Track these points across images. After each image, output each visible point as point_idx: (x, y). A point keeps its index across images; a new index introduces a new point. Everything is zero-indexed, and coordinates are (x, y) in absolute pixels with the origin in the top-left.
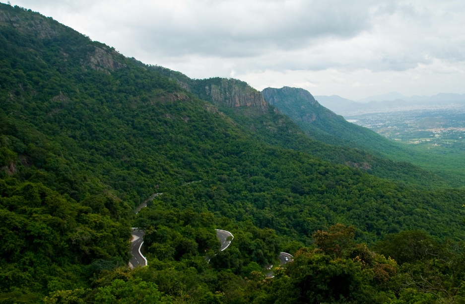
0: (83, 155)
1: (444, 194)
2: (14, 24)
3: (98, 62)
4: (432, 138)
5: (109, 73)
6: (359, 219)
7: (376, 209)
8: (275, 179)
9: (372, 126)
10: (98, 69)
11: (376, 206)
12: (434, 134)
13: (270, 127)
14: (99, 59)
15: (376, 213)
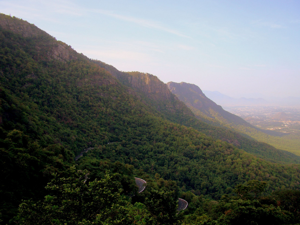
0: (43, 116)
1: (291, 168)
2: (10, 27)
3: (59, 55)
4: (283, 127)
5: (66, 62)
6: (230, 180)
7: (243, 173)
8: (173, 145)
9: (241, 115)
10: (58, 59)
11: (243, 171)
12: (284, 125)
13: (170, 109)
14: (60, 53)
15: (242, 177)
